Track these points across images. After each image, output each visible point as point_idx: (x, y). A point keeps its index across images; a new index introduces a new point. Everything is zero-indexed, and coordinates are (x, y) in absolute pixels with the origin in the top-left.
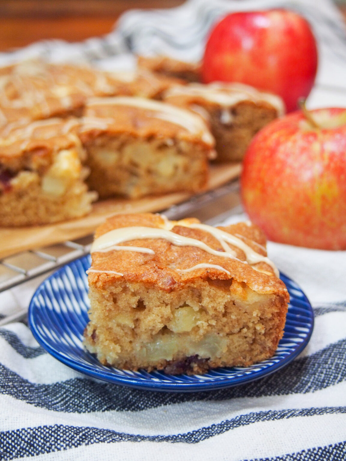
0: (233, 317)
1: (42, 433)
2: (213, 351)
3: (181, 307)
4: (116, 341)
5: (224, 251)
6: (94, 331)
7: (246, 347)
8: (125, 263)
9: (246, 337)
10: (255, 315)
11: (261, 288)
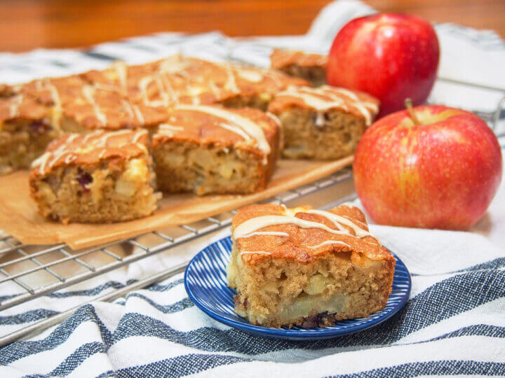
0: (354, 279)
1: (180, 361)
2: (339, 307)
3: (314, 275)
4: (265, 305)
5: (338, 230)
6: (246, 299)
7: (364, 302)
8: (268, 245)
9: (363, 295)
10: (371, 276)
11: (374, 255)
